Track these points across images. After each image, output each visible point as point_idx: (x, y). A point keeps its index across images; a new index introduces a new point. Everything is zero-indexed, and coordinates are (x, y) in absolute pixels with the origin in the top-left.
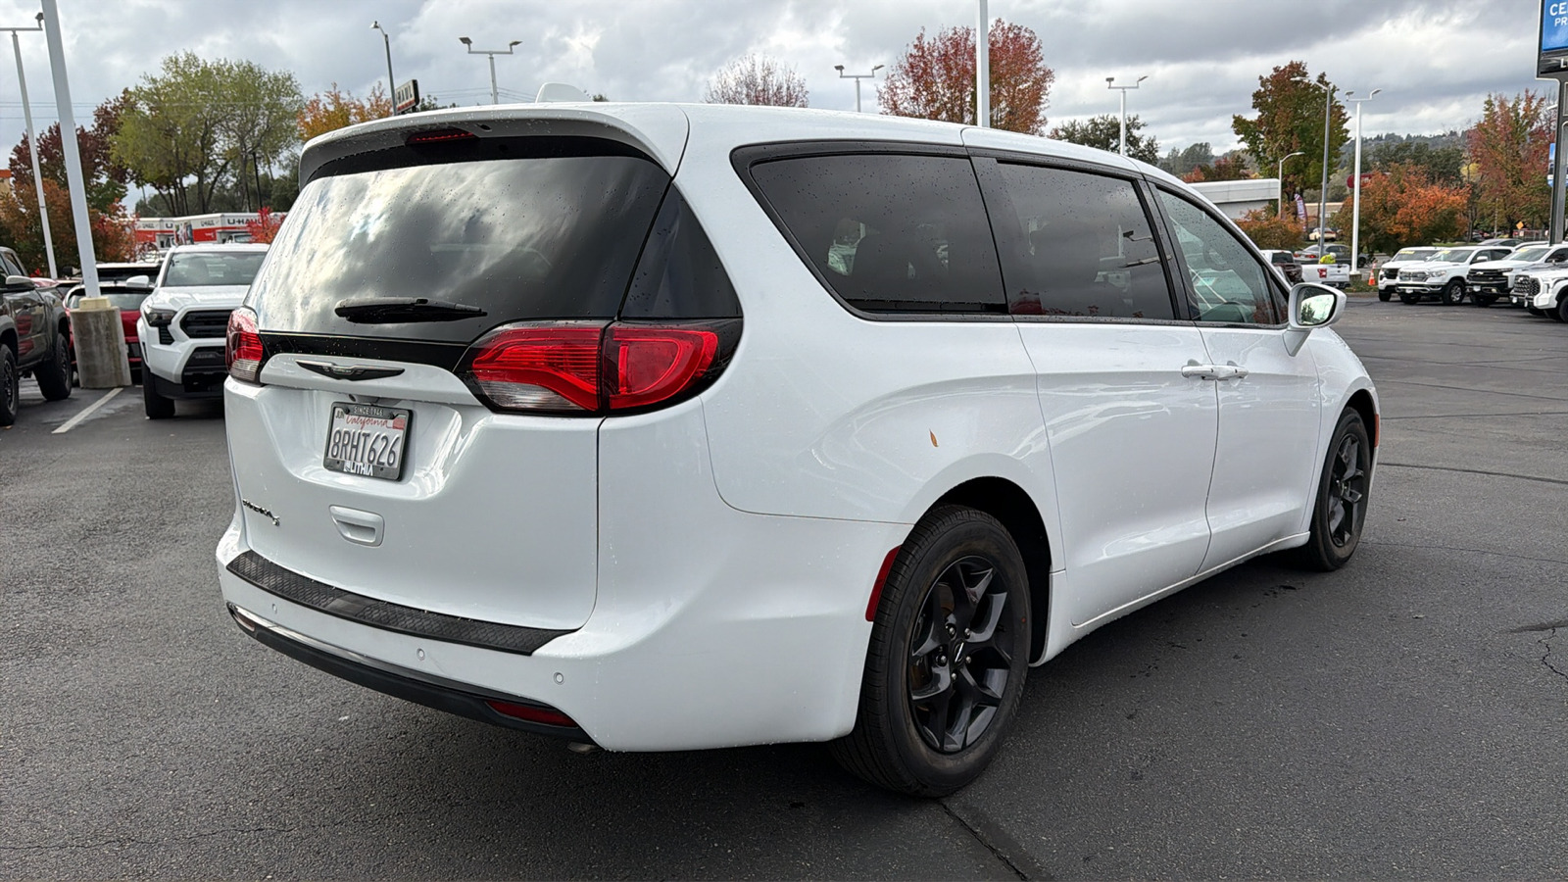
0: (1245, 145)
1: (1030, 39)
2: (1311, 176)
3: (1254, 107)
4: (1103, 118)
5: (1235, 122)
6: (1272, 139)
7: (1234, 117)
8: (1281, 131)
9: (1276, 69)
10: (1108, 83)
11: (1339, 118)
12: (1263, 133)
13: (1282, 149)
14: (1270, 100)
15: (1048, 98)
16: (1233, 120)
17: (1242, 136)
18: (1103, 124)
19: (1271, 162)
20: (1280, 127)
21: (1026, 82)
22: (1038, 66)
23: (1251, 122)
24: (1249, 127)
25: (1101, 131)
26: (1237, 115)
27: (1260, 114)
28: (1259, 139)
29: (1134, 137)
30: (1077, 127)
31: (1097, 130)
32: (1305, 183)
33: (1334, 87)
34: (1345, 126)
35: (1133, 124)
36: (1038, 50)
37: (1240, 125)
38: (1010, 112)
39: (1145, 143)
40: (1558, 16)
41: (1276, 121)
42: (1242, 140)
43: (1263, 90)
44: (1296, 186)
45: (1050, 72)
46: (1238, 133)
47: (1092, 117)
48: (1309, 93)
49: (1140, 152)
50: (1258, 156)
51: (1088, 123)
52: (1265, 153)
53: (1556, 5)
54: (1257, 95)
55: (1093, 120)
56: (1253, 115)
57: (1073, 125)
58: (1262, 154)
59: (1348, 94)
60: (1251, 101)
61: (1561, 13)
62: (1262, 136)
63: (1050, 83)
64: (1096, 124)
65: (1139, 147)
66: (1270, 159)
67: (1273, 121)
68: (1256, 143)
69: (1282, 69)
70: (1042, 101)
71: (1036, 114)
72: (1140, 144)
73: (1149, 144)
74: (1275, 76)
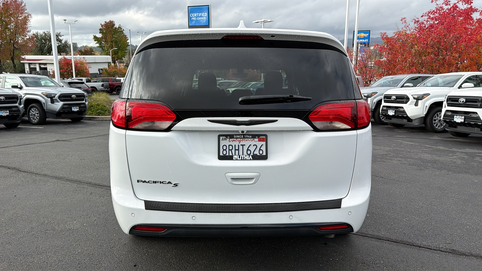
0: (98, 45)
1: (21, 2)
2: (120, 56)
3: (100, 33)
4: (48, 32)
5: (94, 37)
6: (106, 43)
7: (94, 36)
8: (109, 41)
9: (105, 22)
10: (64, 21)
11: (126, 39)
12: (103, 41)
13: (110, 47)
14: (104, 31)
15: (30, 23)
16: (93, 37)
17: (97, 42)
18: (48, 34)
19: (107, 50)
20: (109, 40)
21: (21, 17)
22: (25, 12)
23: (99, 38)
24: (99, 39)
25: (48, 36)
26: (94, 35)
27: (102, 35)
28: (102, 43)
29: (60, 39)
30: (39, 34)
31: (46, 36)
32: (118, 58)
33: (123, 29)
34: (128, 41)
35: (59, 35)
36: (25, 6)
37: (96, 38)
38: (15, 26)
39: (64, 41)
40: (192, 17)
41: (107, 38)
42: (97, 43)
43: (102, 28)
44: (115, 58)
45: (30, 15)
46: (95, 41)
47: (44, 31)
48: (116, 30)
49: (63, 44)
50: (102, 48)
51: (42, 33)
52: (104, 47)
53: (191, 14)
54: (100, 30)
55: (44, 32)
56: (99, 35)
57: (37, 33)
58: (103, 48)
59: (138, 32)
60: (99, 31)
61: (193, 16)
62: (103, 42)
63: (31, 18)
64: (45, 34)
65: (62, 43)
66: (106, 49)
67: (106, 38)
68: (101, 44)
69: (107, 22)
70: (28, 24)
71: (26, 28)
72: (62, 42)
73: (65, 42)
74: (105, 24)
